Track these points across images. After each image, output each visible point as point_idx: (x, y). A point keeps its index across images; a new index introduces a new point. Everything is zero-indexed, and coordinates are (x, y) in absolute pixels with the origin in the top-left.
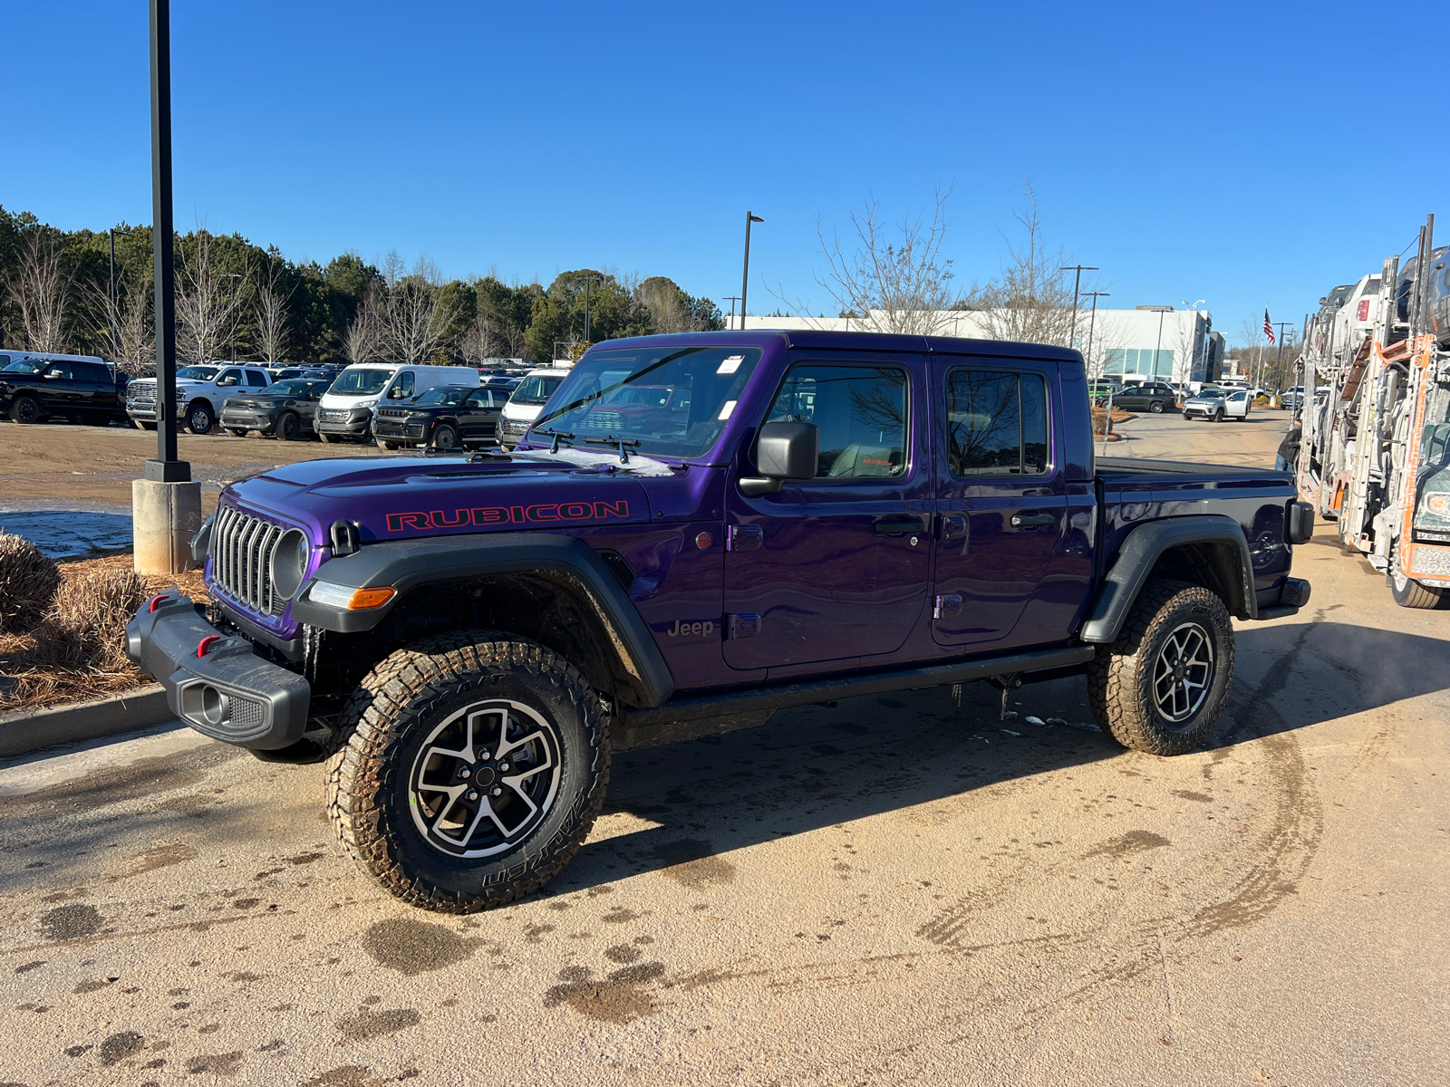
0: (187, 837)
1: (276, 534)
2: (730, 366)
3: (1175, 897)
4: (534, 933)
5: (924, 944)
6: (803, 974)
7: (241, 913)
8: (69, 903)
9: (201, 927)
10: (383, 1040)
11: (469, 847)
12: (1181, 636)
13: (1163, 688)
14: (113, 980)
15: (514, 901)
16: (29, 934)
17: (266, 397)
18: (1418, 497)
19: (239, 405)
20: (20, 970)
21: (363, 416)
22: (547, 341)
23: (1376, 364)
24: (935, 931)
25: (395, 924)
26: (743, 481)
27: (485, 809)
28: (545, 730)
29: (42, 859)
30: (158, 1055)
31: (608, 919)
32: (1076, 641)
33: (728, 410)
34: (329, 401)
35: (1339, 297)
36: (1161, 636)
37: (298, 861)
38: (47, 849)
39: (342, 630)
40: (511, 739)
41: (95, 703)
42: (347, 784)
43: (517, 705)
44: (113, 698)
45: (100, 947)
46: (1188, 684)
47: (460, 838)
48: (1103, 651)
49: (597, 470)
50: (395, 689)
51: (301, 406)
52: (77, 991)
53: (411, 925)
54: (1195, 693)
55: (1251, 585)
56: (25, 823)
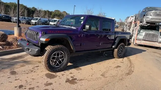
0: (24, 64)
1: (35, 33)
2: (82, 18)
3: (123, 72)
4: (63, 75)
5: (101, 77)
6: (91, 79)
7: (31, 72)
8: (13, 70)
9: (27, 73)
10: (49, 86)
11: (56, 66)
12: (121, 47)
13: (119, 52)
14: (19, 79)
15: (60, 72)
16: (8, 74)
17: (26, 20)
18: (137, 36)
19: (23, 21)
20: (8, 78)
21: (36, 23)
22: (53, 17)
23: (133, 24)
24: (102, 75)
25: (48, 74)
26: (84, 30)
27: (58, 62)
28: (64, 54)
29: (9, 66)
30: (25, 87)
31: (70, 73)
32: (112, 47)
33: (82, 23)
34: (32, 21)
35: (128, 18)
36: (119, 48)
37: (36, 67)
38: (9, 65)
39: (44, 43)
40: (60, 55)
41: (12, 50)
42: (44, 59)
43: (61, 52)
44: (14, 49)
45: (17, 75)
46: (121, 52)
47: (55, 65)
48: (114, 48)
49: (68, 28)
50: (49, 50)
51: (29, 21)
52: (15, 80)
53: (50, 74)
54: (121, 53)
55: (127, 43)
56: (6, 62)
